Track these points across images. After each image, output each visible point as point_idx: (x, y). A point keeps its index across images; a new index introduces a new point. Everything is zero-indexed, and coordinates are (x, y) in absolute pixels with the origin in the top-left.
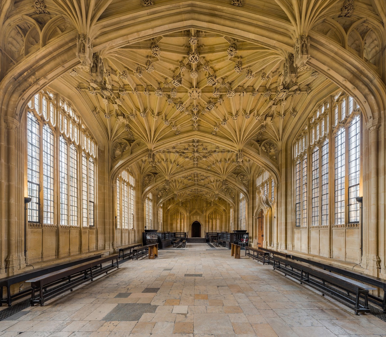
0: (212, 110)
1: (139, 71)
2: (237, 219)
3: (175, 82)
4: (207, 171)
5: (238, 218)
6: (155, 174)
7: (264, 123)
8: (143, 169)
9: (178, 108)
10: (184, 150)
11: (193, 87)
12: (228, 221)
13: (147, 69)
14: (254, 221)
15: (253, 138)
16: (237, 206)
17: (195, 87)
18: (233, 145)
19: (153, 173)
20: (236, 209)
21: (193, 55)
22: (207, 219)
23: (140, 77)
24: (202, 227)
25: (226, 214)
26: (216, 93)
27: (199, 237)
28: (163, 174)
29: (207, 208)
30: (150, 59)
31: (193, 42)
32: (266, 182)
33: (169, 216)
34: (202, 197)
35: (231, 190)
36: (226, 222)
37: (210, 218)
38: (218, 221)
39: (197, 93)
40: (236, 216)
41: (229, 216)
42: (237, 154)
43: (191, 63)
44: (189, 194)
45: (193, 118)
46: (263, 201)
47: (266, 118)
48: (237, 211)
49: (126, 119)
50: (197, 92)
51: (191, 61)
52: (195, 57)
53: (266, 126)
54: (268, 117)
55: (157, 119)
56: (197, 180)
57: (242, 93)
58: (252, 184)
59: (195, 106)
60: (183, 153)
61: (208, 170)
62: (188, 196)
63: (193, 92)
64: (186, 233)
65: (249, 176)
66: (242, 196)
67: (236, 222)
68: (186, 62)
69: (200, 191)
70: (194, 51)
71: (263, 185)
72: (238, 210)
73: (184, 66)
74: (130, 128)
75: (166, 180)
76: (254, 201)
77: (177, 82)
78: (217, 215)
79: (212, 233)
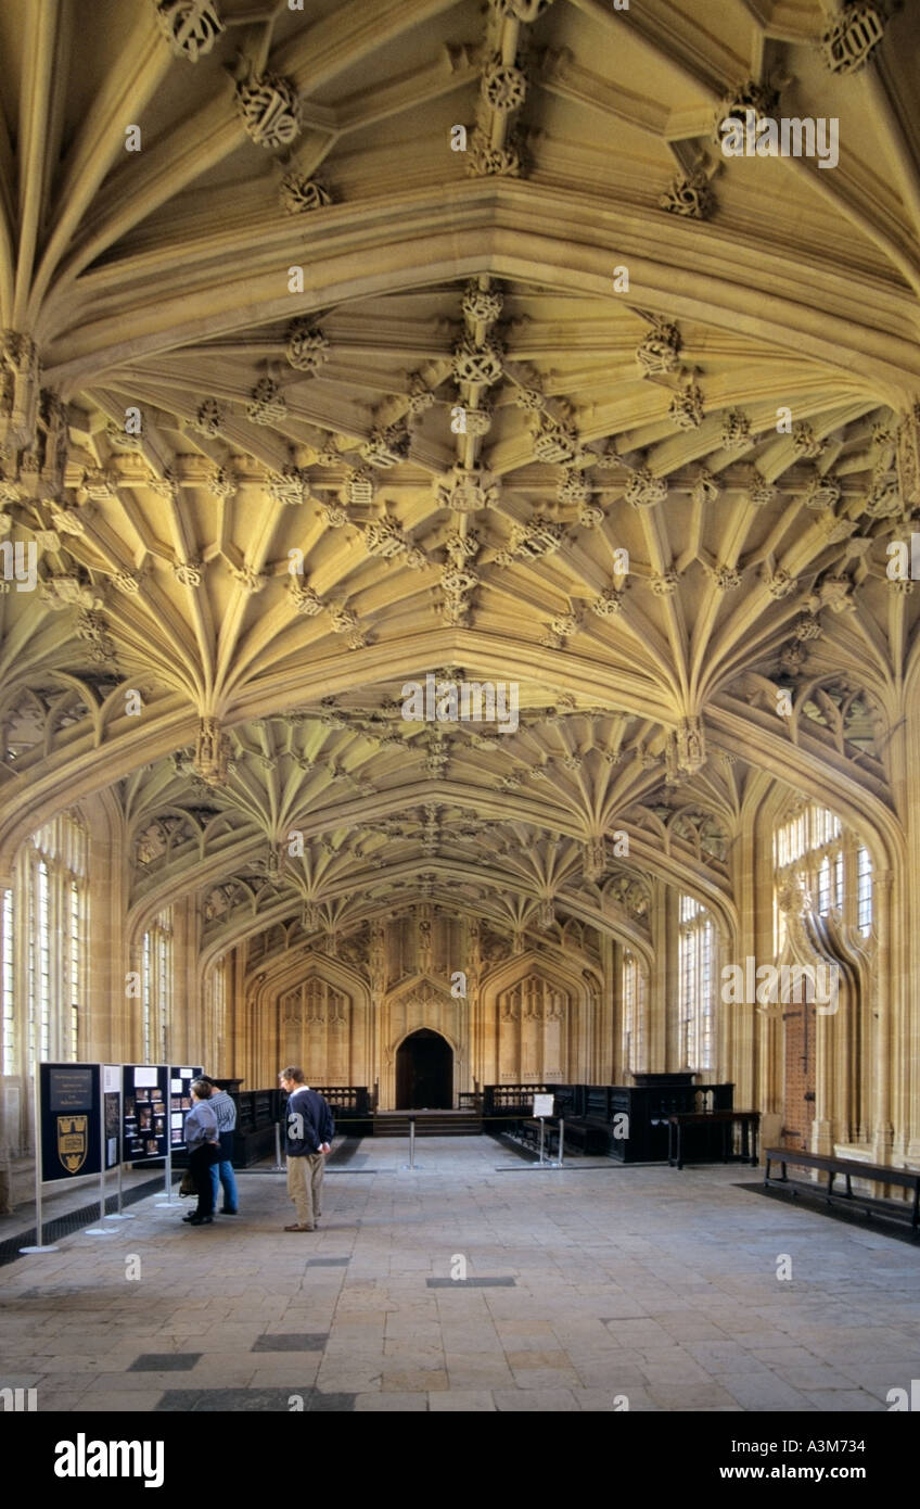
0: (551, 551)
1: (211, 416)
2: (663, 1020)
3: (379, 451)
4: (500, 799)
5: (670, 1014)
6: (205, 811)
7: (813, 604)
8: (140, 790)
9: (374, 543)
10: (383, 706)
11: (461, 466)
12: (610, 1028)
13: (254, 415)
14: (764, 1029)
15: (756, 667)
16: (662, 957)
17: (469, 464)
18: (651, 697)
19: (193, 810)
20: (662, 970)
21: (477, 357)
22: (489, 1019)
23: (210, 437)
24: (455, 1059)
25: (598, 991)
26: (571, 489)
27: (443, 1108)
28: (251, 815)
29: (487, 966)
30: (271, 375)
31: (480, 312)
32: (826, 850)
33: (265, 1005)
34: (456, 913)
35: (632, 882)
36: (597, 1029)
37: (503, 1011)
38: (552, 1030)
39: (481, 490)
40: (661, 1005)
41: (617, 1005)
42: (675, 733)
43: (463, 382)
44: (383, 899)
45: (449, 582)
46: (813, 941)
47: (818, 585)
48: (663, 979)
49: (89, 590)
50: (478, 485)
51: (464, 377)
52: (483, 365)
53: (823, 617)
54: (830, 580)
55: (256, 590)
56: (438, 834)
57: (701, 490)
58: (748, 860)
59: (463, 533)
60: (375, 719)
61: (507, 792)
62: (375, 909)
63: (458, 484)
64: (363, 1090)
65: (733, 821)
66: (689, 908)
67: (661, 1033)
68: (437, 375)
69: (451, 884)
70: (479, 340)
71: (809, 860)
72: (670, 975)
73: (426, 392)
74: (104, 624)
75: (265, 843)
76: (764, 935)
77: (388, 453)
78: (546, 997)
79: (520, 1086)
